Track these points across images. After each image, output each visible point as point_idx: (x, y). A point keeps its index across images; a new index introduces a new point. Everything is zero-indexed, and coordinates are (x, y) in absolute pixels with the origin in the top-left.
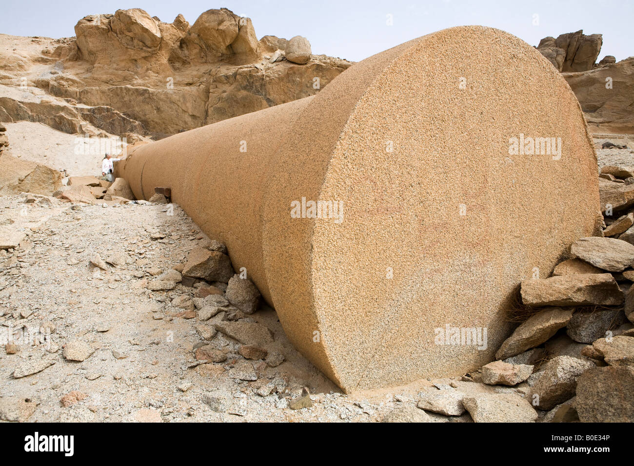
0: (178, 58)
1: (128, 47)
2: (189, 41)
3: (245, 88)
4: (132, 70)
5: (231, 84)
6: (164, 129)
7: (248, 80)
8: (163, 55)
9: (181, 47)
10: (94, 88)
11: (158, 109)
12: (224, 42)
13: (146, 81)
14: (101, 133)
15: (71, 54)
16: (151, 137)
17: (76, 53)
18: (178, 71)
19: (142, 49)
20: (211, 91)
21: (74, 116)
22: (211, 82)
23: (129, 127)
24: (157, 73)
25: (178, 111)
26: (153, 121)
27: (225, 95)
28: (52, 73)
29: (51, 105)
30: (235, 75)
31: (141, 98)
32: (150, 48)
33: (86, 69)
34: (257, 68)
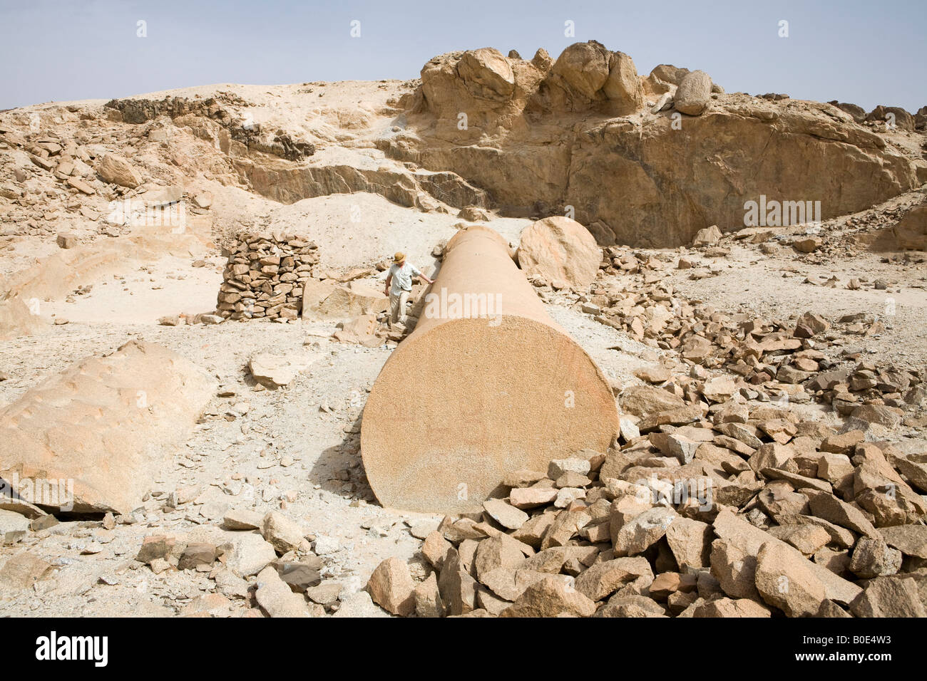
0: (537, 106)
1: (476, 97)
2: (552, 83)
3: (615, 150)
4: (481, 125)
5: (599, 145)
6: (516, 200)
7: (619, 139)
8: (517, 105)
9: (541, 91)
10: (436, 149)
11: (509, 176)
12: (592, 87)
13: (495, 140)
14: (440, 207)
15: (416, 104)
16: (498, 210)
17: (421, 102)
18: (536, 123)
19: (492, 98)
20: (573, 152)
21: (411, 186)
22: (575, 140)
23: (472, 199)
24: (510, 129)
25: (533, 178)
26: (502, 190)
27: (589, 159)
28: (394, 131)
29: (388, 173)
30: (603, 132)
31: (489, 161)
32: (502, 96)
33: (430, 124)
34: (631, 123)
